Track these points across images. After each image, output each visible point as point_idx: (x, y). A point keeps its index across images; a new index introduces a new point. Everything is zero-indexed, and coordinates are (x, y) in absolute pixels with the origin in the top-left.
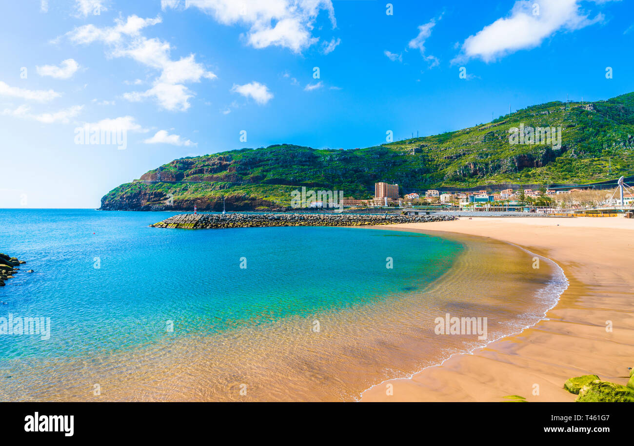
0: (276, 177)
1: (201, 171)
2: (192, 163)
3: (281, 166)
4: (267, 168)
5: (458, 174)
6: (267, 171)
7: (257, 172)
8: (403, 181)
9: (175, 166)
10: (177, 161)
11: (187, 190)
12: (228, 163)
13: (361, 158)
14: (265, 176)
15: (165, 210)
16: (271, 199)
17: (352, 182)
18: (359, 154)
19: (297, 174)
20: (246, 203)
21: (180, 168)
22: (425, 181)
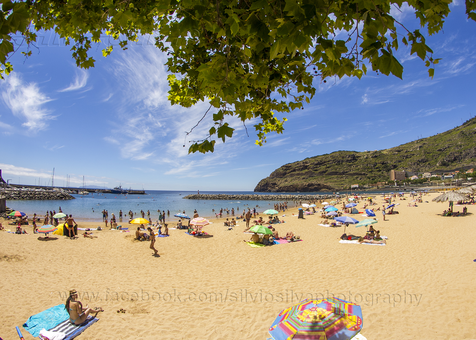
0: (333, 171)
1: (294, 170)
2: (290, 166)
3: (337, 164)
4: (328, 165)
5: (445, 160)
6: (328, 168)
7: (323, 168)
8: (412, 168)
9: (283, 169)
10: (283, 166)
11: (287, 181)
12: (307, 165)
13: (386, 155)
14: (326, 171)
15: (277, 192)
16: (329, 184)
17: (380, 171)
18: (385, 152)
19: (345, 169)
20: (315, 187)
21: (285, 170)
22: (426, 167)
